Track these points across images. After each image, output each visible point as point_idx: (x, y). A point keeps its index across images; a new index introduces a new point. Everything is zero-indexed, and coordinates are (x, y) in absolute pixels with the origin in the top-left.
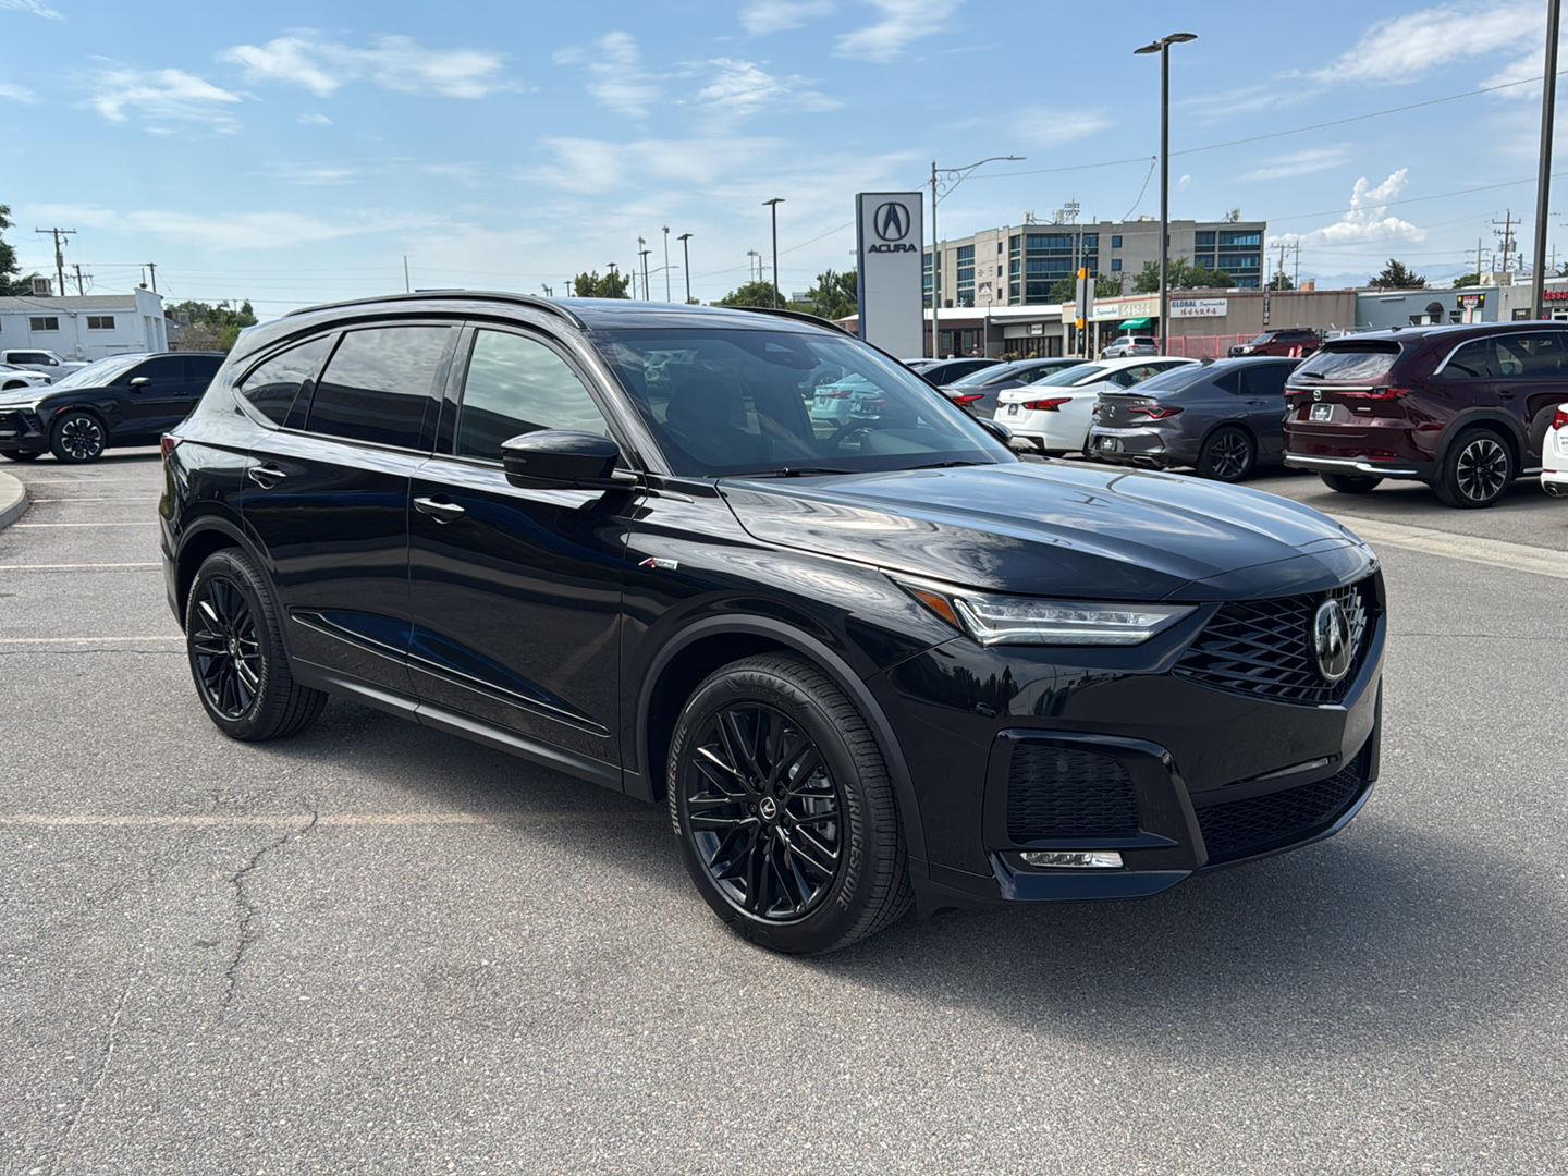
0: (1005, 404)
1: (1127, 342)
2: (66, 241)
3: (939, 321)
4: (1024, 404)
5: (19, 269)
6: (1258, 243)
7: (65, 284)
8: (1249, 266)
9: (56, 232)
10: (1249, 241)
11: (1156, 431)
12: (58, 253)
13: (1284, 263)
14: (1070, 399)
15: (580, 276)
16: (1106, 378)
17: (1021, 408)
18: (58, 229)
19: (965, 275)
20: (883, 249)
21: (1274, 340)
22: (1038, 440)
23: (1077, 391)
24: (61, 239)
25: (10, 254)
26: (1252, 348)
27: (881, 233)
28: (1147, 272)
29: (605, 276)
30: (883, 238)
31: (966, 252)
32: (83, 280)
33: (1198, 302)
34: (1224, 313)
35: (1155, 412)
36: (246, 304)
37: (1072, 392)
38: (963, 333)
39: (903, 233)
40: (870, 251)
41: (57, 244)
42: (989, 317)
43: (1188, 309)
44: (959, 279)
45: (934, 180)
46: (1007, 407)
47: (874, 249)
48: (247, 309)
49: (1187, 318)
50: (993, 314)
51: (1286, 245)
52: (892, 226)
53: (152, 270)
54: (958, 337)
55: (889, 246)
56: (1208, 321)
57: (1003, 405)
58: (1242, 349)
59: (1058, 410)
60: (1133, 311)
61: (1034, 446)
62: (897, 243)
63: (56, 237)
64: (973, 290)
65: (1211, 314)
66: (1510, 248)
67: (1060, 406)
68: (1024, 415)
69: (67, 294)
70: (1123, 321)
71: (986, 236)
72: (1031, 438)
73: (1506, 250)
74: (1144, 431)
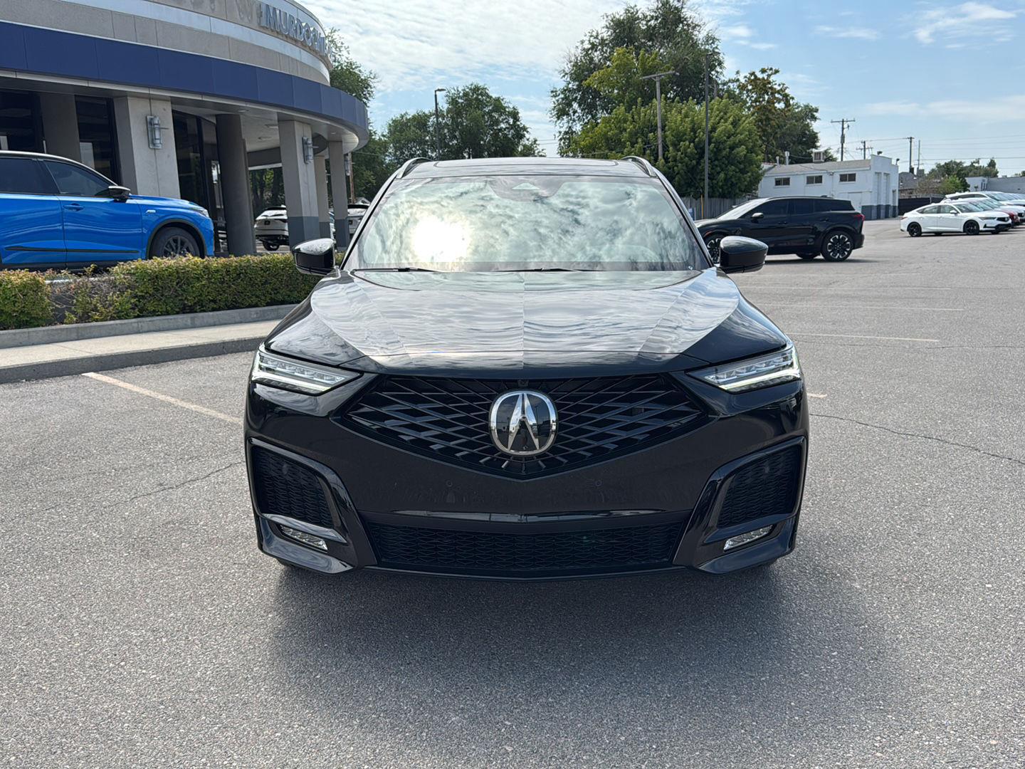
2: (848, 126)
5: (819, 146)
7: (844, 154)
9: (843, 121)
12: (842, 135)
18: (845, 120)
24: (845, 126)
25: (817, 137)
32: (867, 151)
36: (992, 160)
41: (843, 129)
48: (992, 164)
53: (911, 142)
63: (843, 125)
69: (844, 159)
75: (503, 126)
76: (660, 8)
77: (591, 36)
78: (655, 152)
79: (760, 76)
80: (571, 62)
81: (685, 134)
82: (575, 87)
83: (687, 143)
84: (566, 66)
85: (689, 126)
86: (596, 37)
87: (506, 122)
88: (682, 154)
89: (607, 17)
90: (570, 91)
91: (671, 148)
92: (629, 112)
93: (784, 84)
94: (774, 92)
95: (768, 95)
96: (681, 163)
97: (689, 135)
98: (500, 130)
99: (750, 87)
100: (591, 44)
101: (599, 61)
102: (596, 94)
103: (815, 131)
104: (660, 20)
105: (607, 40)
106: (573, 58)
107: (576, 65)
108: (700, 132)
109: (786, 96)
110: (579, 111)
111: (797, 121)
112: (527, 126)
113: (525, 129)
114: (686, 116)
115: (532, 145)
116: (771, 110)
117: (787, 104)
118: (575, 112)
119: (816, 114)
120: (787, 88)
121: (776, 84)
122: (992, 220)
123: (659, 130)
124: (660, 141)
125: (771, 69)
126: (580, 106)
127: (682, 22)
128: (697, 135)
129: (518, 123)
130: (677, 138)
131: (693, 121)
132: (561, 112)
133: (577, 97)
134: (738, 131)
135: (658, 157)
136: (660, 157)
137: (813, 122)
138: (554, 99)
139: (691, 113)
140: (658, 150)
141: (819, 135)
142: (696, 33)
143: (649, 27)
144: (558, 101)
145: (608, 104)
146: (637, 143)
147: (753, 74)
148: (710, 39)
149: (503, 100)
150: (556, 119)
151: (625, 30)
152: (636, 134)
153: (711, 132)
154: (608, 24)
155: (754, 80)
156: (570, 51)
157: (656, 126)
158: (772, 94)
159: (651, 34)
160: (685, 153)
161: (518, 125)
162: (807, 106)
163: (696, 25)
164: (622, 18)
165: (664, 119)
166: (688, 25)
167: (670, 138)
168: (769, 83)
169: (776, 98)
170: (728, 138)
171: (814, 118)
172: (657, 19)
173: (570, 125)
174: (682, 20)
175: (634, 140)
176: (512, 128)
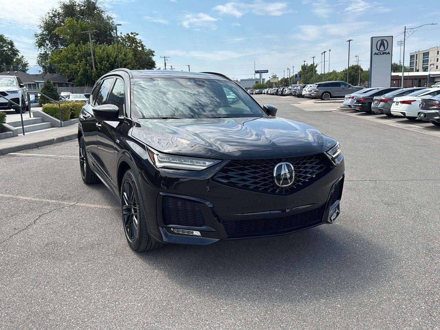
0: (395, 102)
2: (167, 60)
3: (404, 76)
4: (400, 102)
5: (156, 67)
9: (165, 57)
11: (437, 111)
12: (165, 63)
14: (415, 101)
15: (303, 65)
16: (429, 94)
17: (399, 103)
18: (166, 57)
19: (425, 61)
20: (379, 54)
22: (404, 113)
23: (418, 98)
24: (166, 59)
25: (155, 63)
27: (378, 49)
29: (310, 65)
30: (379, 50)
31: (426, 54)
35: (437, 105)
37: (416, 98)
38: (422, 80)
39: (386, 49)
40: (375, 54)
41: (165, 60)
42: (430, 75)
44: (423, 63)
45: (405, 32)
46: (396, 103)
47: (376, 54)
50: (431, 74)
52: (382, 47)
53: (189, 67)
54: (420, 81)
55: (381, 53)
57: (394, 102)
59: (411, 104)
61: (403, 115)
62: (383, 52)
64: (428, 66)
67: (412, 103)
68: (400, 105)
71: (434, 49)
72: (402, 113)
74: (433, 111)
75: (5, 49)
76: (86, 2)
77: (53, 11)
78: (91, 65)
79: (131, 35)
80: (43, 22)
81: (104, 58)
82: (47, 33)
83: (106, 62)
84: (41, 23)
85: (106, 55)
86: (56, 12)
87: (7, 47)
88: (104, 67)
89: (61, 3)
90: (44, 35)
91: (98, 64)
92: (77, 47)
93: (141, 40)
94: (137, 43)
95: (134, 44)
96: (104, 71)
97: (106, 59)
98: (4, 50)
99: (127, 40)
100: (53, 14)
101: (58, 23)
102: (57, 37)
103: (154, 60)
104: (86, 7)
105: (61, 13)
106: (44, 20)
107: (46, 23)
108: (111, 58)
109: (142, 45)
110: (50, 44)
111: (146, 56)
112: (18, 49)
113: (17, 51)
114: (104, 50)
115: (21, 58)
116: (137, 50)
117: (143, 49)
118: (47, 45)
119: (154, 54)
120: (142, 42)
121: (137, 40)
122: (230, 99)
123: (92, 56)
124: (93, 61)
125: (135, 33)
126: (49, 42)
127: (96, 9)
128: (110, 59)
129: (14, 48)
130: (100, 60)
131: (107, 53)
132: (41, 44)
133: (48, 38)
134: (127, 58)
135: (93, 67)
136: (94, 68)
137: (152, 57)
138: (36, 38)
139: (106, 49)
140: (92, 65)
141: (155, 62)
142: (103, 15)
143: (81, 10)
144: (38, 39)
145: (64, 42)
146: (83, 61)
147: (128, 34)
148: (109, 18)
149: (4, 36)
150: (38, 48)
151: (69, 10)
152: (81, 56)
153: (116, 58)
154: (61, 6)
155: (129, 37)
156: (42, 17)
157: (91, 54)
158: (136, 44)
159: (82, 13)
160: (105, 66)
161: (14, 49)
162: (149, 50)
163: (103, 11)
164: (68, 4)
165: (94, 52)
166: (99, 11)
167: (97, 60)
168: (135, 39)
169: (138, 46)
170: (123, 61)
171: (154, 55)
172: (84, 7)
173: (46, 50)
174: (96, 8)
175: (81, 59)
176: (10, 50)
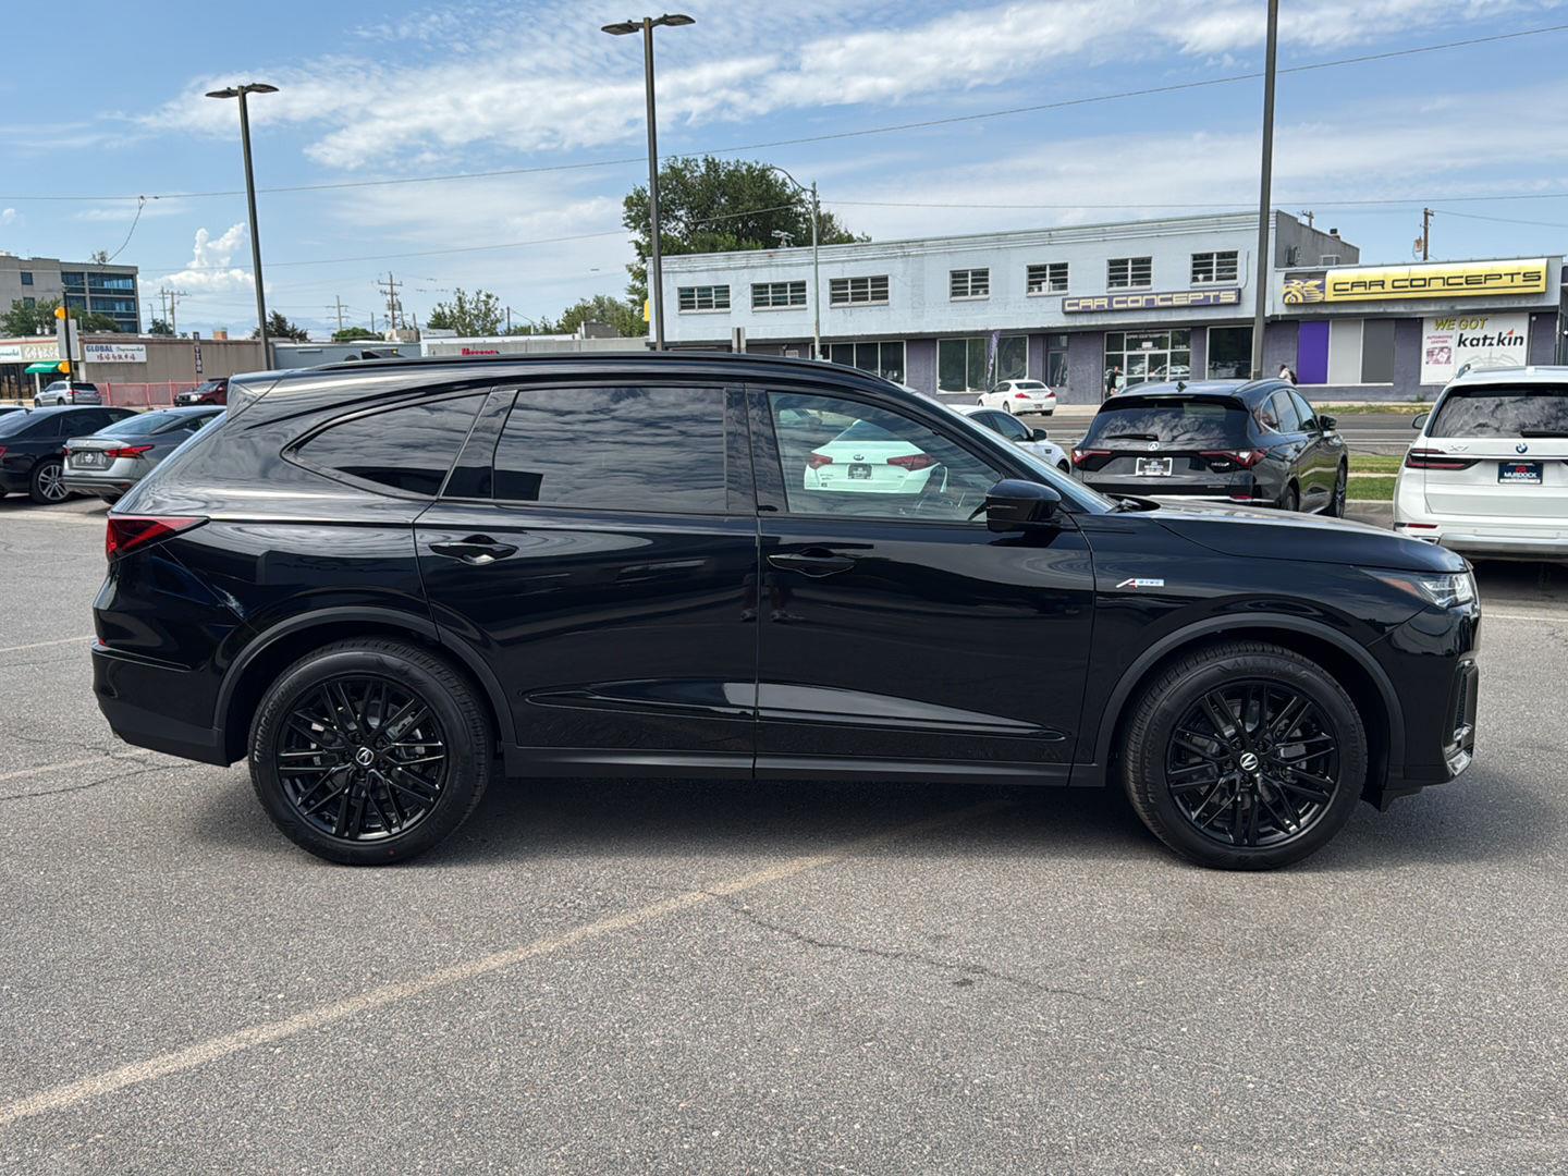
1: (64, 387)
6: (131, 288)
8: (124, 311)
10: (120, 285)
13: (175, 310)
21: (220, 389)
26: (200, 397)
28: (17, 311)
33: (114, 346)
34: (144, 360)
43: (104, 354)
49: (105, 364)
51: (175, 292)
56: (130, 366)
58: (189, 397)
60: (40, 353)
65: (130, 360)
66: (397, 307)
70: (28, 364)
73: (393, 309)
